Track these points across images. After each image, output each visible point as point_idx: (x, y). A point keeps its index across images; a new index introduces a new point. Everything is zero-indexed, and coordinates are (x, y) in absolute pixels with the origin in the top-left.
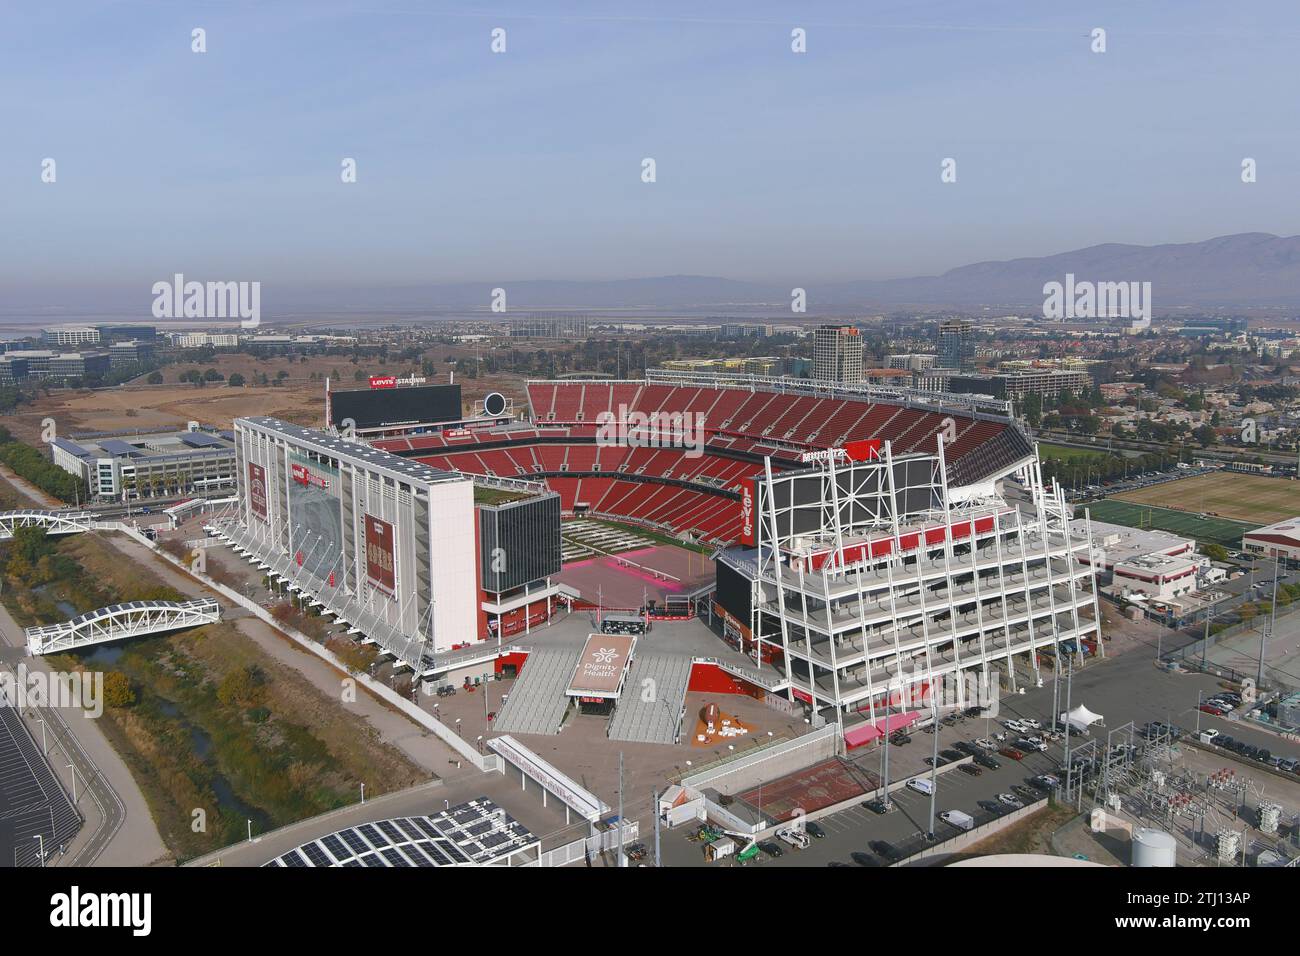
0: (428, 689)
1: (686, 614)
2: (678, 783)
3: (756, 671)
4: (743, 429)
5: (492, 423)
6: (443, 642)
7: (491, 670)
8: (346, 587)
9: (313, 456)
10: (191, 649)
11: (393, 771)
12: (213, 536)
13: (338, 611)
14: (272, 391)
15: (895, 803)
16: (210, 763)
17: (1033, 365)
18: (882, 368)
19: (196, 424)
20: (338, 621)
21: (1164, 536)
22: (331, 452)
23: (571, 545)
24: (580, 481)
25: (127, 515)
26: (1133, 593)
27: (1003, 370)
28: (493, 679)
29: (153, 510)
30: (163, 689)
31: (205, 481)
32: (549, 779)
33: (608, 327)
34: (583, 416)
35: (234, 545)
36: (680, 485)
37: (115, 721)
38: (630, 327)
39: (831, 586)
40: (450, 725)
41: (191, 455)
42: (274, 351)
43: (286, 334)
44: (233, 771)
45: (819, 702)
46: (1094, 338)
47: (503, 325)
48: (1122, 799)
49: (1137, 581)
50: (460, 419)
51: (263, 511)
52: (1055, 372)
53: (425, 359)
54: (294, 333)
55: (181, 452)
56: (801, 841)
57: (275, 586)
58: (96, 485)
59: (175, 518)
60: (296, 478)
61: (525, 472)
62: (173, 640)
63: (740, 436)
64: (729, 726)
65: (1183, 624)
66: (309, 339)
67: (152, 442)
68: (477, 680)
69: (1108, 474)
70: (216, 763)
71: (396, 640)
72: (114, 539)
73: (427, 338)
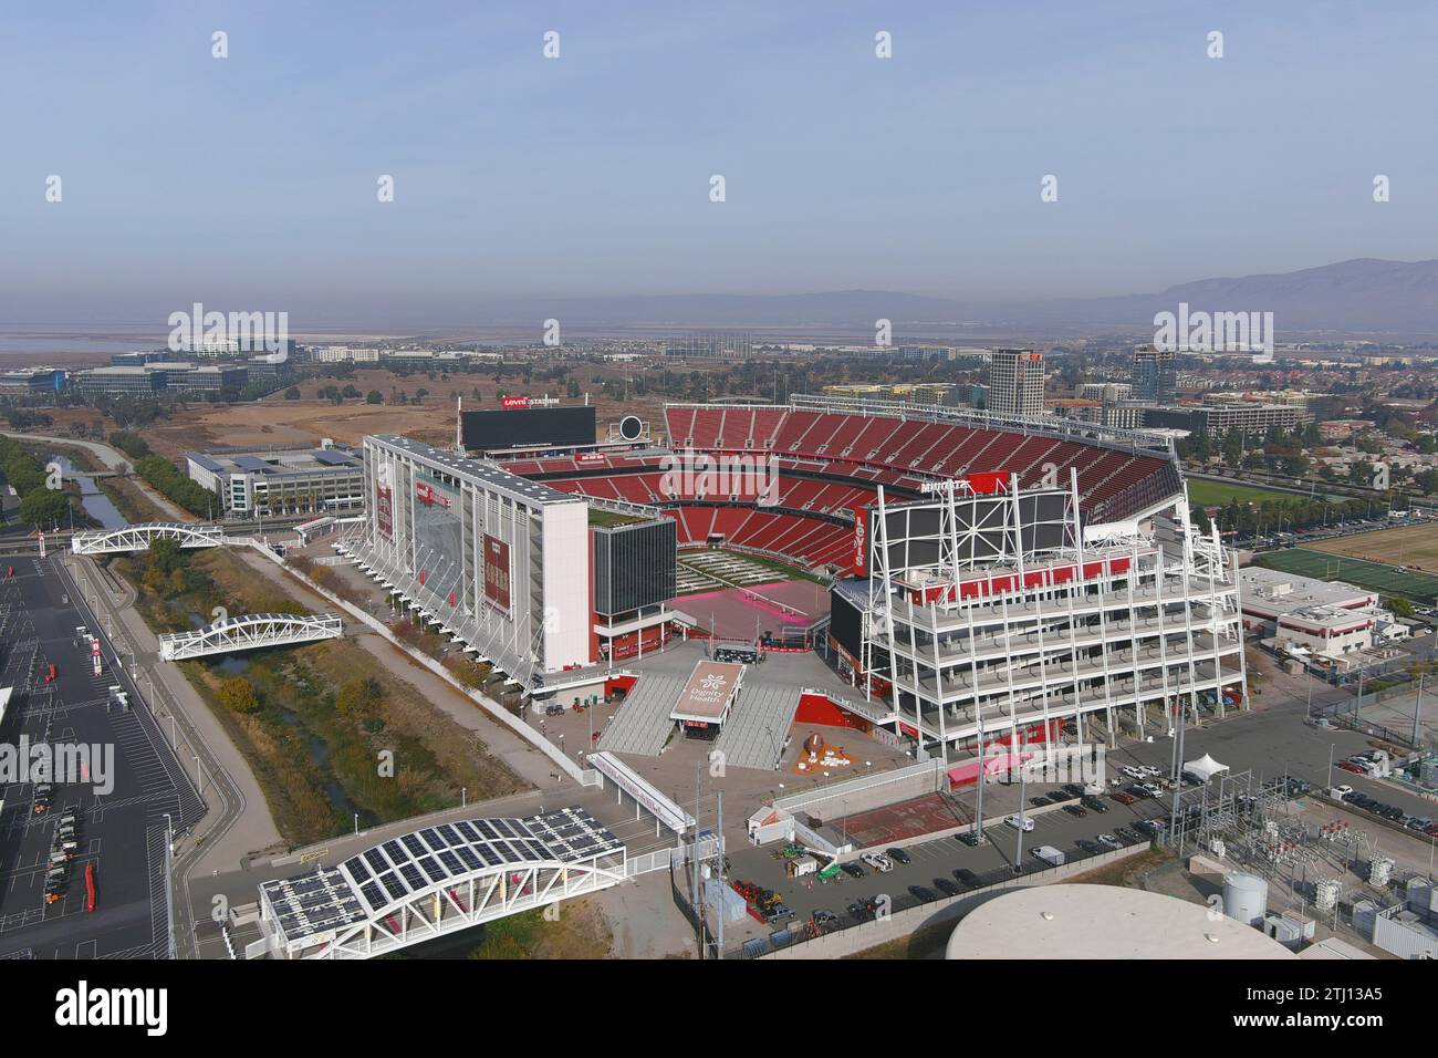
0: (537, 707)
1: (802, 647)
2: (771, 806)
3: (866, 704)
4: (890, 459)
5: (627, 448)
6: (554, 663)
7: (600, 692)
8: (466, 607)
9: (438, 475)
10: (313, 663)
11: (497, 781)
12: (342, 554)
13: (457, 630)
14: (410, 410)
15: (989, 838)
16: (325, 767)
17: (1243, 399)
18: (1073, 398)
19: (330, 442)
20: (455, 640)
21: (1344, 587)
22: (454, 472)
23: (699, 575)
24: (716, 511)
25: (258, 531)
26: (1297, 647)
27: (1207, 403)
28: (603, 701)
29: (285, 528)
30: (285, 698)
31: (337, 499)
32: (641, 792)
33: (773, 347)
34: (722, 443)
35: (360, 563)
36: (821, 518)
37: (238, 725)
38: (798, 347)
39: (940, 620)
40: (555, 742)
41: (322, 473)
42: (414, 367)
43: (430, 349)
44: (347, 776)
45: (926, 737)
46: (1328, 369)
47: (659, 344)
48: (1227, 848)
49: (1303, 634)
50: (595, 442)
51: (389, 530)
52: (1267, 407)
53: (571, 379)
54: (437, 348)
55: (316, 469)
56: (884, 863)
57: (398, 604)
58: (230, 500)
59: (305, 535)
60: (420, 497)
61: (659, 500)
62: (298, 653)
63: (887, 468)
64: (832, 757)
65: (1347, 681)
66: (452, 355)
67: (286, 459)
68: (586, 701)
69: (1304, 520)
70: (332, 767)
71: (509, 659)
72: (245, 554)
73: (577, 358)
